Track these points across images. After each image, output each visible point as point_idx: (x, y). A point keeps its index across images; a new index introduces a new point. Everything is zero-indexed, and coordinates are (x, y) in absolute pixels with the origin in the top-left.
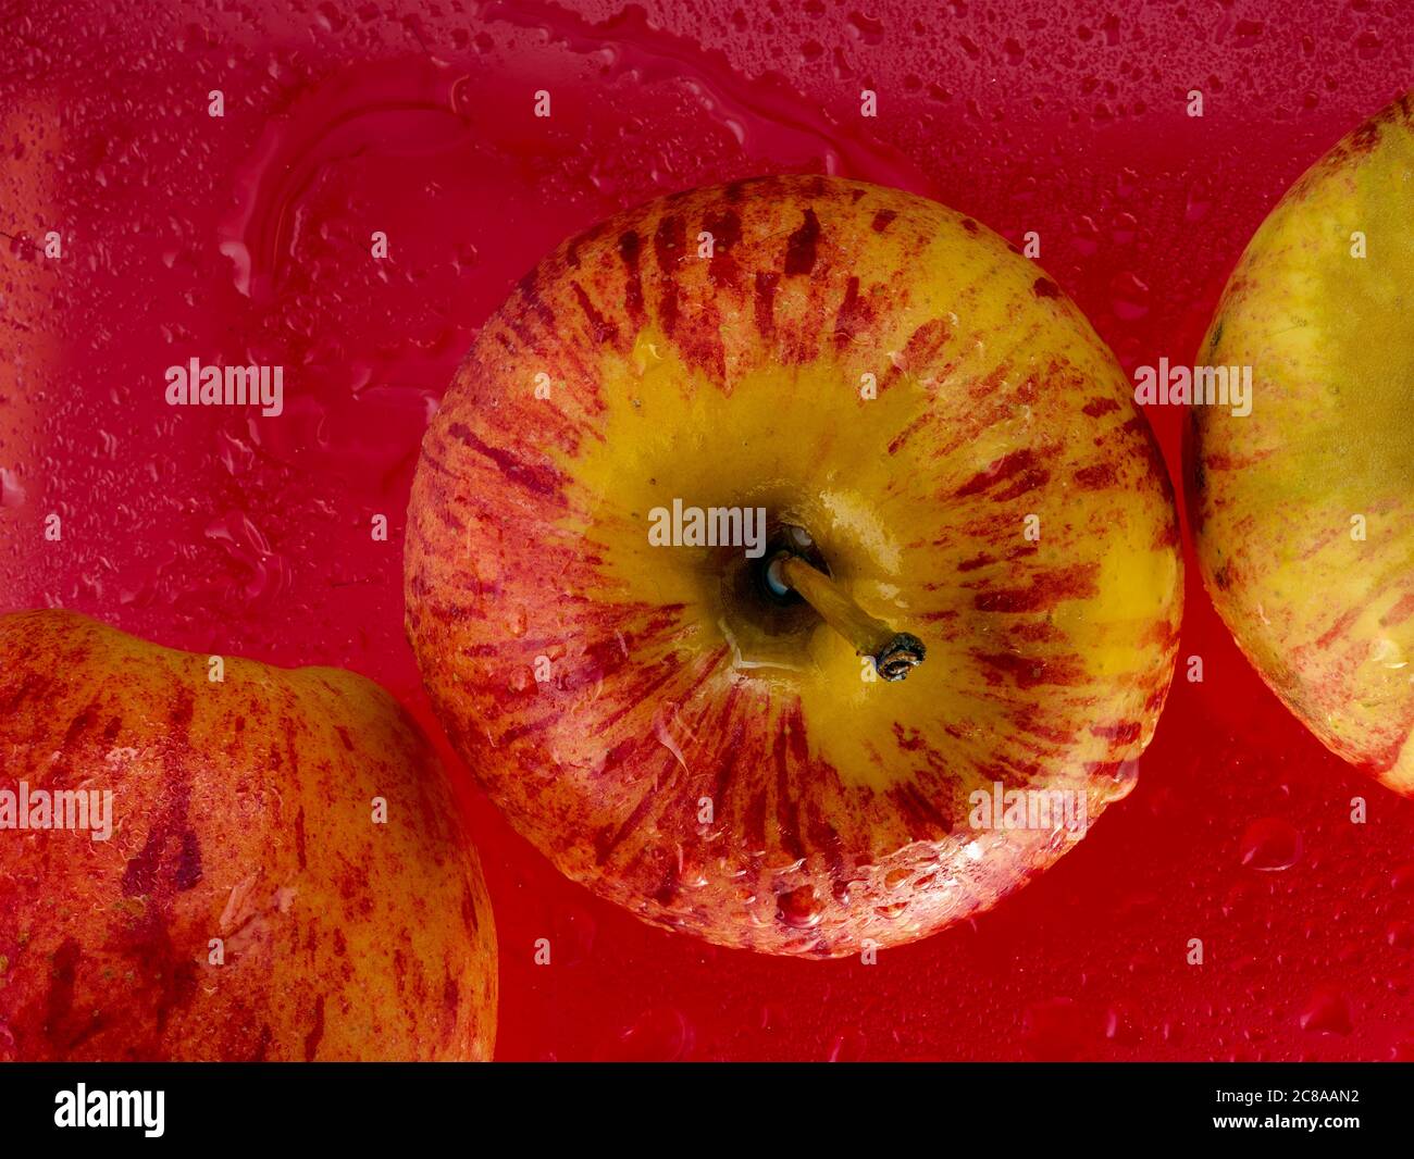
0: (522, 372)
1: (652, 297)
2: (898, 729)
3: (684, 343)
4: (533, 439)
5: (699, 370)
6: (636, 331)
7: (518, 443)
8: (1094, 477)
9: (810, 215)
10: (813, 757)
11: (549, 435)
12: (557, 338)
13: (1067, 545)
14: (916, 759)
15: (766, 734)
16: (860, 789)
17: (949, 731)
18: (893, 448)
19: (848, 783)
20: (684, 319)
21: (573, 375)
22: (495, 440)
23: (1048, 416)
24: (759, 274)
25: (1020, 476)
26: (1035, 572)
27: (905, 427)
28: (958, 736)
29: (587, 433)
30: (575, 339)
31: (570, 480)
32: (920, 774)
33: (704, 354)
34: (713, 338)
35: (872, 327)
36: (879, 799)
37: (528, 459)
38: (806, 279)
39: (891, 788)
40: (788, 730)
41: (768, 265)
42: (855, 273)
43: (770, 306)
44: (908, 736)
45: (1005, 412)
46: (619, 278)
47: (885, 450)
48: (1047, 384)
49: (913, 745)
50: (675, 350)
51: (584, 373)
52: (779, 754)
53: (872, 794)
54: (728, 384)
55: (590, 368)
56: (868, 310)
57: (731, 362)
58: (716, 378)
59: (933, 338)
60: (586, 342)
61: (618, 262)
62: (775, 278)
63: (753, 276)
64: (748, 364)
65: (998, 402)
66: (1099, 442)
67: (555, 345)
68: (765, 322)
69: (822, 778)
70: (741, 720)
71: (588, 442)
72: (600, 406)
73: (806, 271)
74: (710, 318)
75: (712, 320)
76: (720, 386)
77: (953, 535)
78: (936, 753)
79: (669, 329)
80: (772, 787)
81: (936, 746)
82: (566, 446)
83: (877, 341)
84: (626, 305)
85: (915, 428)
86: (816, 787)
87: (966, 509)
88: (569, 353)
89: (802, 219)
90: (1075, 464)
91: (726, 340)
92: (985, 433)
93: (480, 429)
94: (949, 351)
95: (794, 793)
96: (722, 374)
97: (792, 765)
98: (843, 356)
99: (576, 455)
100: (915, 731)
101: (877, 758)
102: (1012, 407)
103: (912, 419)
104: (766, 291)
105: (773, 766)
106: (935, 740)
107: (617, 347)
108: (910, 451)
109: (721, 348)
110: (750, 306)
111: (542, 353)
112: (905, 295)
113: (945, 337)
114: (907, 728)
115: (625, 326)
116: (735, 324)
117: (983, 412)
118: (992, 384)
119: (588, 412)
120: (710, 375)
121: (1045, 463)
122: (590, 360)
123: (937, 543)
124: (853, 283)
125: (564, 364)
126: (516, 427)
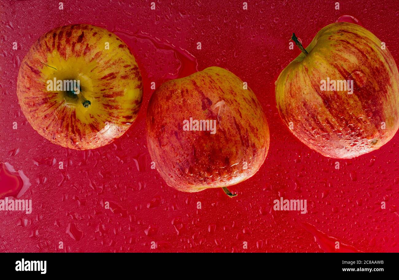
0: (36, 54)
1: (56, 44)
2: (90, 115)
3: (60, 52)
4: (36, 65)
5: (62, 57)
6: (53, 50)
7: (34, 66)
8: (124, 77)
9: (83, 33)
10: (77, 118)
11: (39, 65)
12: (41, 50)
13: (118, 88)
14: (93, 120)
15: (69, 114)
16: (84, 124)
17: (98, 116)
18: (91, 71)
19: (82, 123)
20: (60, 48)
21: (43, 56)
22: (30, 65)
23: (117, 67)
24: (73, 42)
25: (112, 77)
26: (113, 92)
27: (94, 68)
28: (99, 116)
29: (44, 65)
30: (44, 50)
31: (41, 73)
32: (93, 122)
33: (63, 54)
34: (65, 52)
35: (90, 52)
36: (87, 126)
37: (35, 69)
38: (80, 43)
39: (89, 124)
40: (73, 114)
41: (75, 41)
42: (88, 43)
43: (74, 47)
44: (92, 116)
45: (110, 66)
46: (52, 41)
47: (90, 71)
48: (118, 62)
49: (92, 117)
50: (59, 53)
51: (45, 56)
52: (71, 117)
53: (86, 124)
54: (66, 59)
55: (46, 55)
56: (89, 49)
57: (67, 56)
58: (65, 58)
59: (99, 54)
60: (45, 51)
61: (52, 38)
62: (76, 43)
63: (72, 42)
64: (70, 56)
65: (109, 65)
66: (126, 72)
67: (41, 51)
68: (73, 50)
69: (78, 121)
70: (66, 112)
71: (44, 66)
72: (47, 61)
73: (81, 42)
74: (64, 49)
75: (65, 49)
76: (65, 60)
77: (100, 85)
78: (96, 119)
79: (58, 50)
80: (70, 123)
81: (96, 118)
82: (41, 67)
83: (90, 54)
84: (52, 45)
85: (95, 68)
86: (77, 123)
87: (102, 81)
88: (43, 52)
89: (82, 33)
90: (121, 75)
91: (67, 52)
92: (106, 70)
93: (29, 63)
94: (102, 56)
95: (73, 124)
96: (66, 58)
97: (73, 119)
98: (85, 56)
99: (42, 69)
100: (93, 115)
101: (87, 119)
102: (111, 66)
103: (95, 67)
104: (74, 45)
105: (70, 119)
106: (96, 117)
107: (50, 52)
108: (94, 72)
109: (66, 54)
110: (71, 47)
111: (39, 52)
112: (96, 47)
113: (101, 54)
114: (92, 115)
115: (51, 49)
116: (68, 50)
117: (107, 66)
118: (108, 62)
119: (45, 62)
120: (64, 58)
121: (116, 75)
122: (46, 53)
123: (97, 86)
124: (88, 45)
125: (42, 54)
126: (34, 63)
